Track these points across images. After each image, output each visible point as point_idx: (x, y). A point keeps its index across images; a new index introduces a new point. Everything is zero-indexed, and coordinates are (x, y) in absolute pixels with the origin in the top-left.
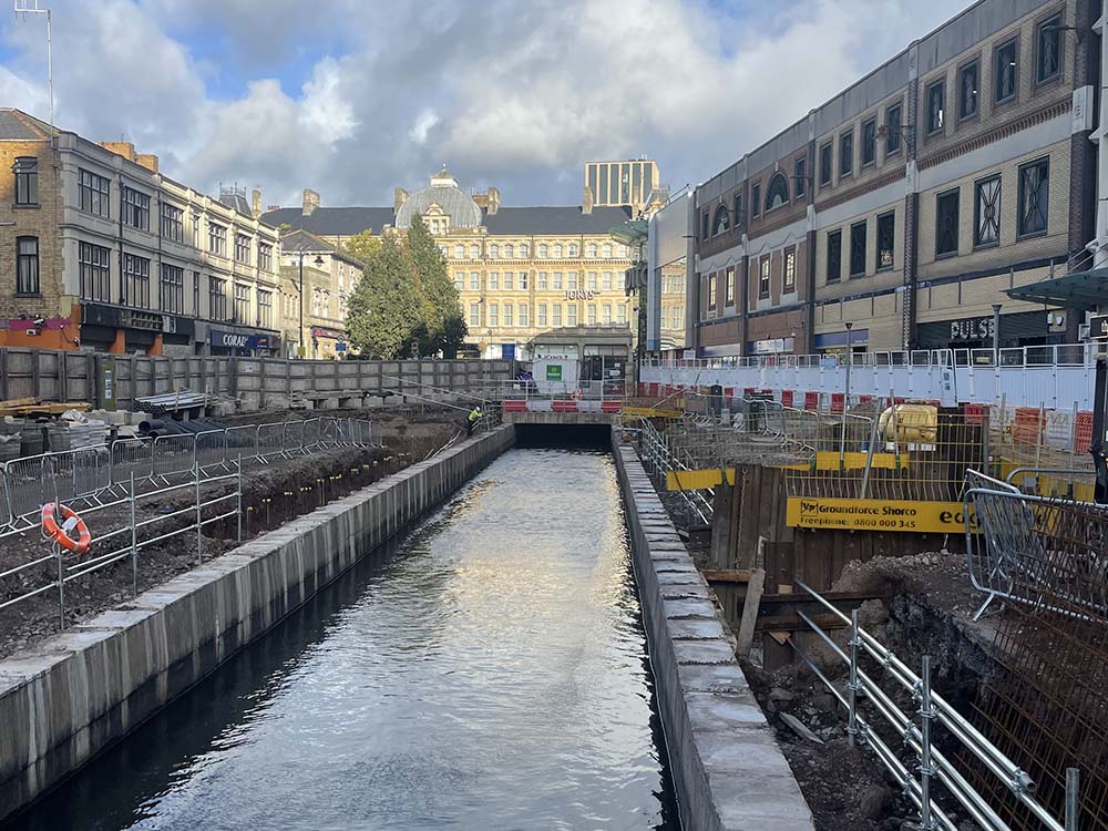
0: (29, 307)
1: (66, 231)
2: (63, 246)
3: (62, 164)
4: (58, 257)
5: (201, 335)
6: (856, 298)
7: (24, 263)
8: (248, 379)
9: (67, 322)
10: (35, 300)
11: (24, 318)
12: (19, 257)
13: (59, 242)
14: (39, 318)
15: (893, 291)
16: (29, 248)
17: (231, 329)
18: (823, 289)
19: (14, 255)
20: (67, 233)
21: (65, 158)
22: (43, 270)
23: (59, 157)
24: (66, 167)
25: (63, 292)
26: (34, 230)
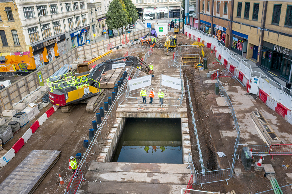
0: (19, 49)
1: (23, 28)
2: (23, 32)
3: (18, 8)
4: (23, 35)
5: (68, 36)
6: (245, 25)
7: (14, 36)
8: (81, 52)
9: (29, 53)
10: (19, 47)
11: (18, 52)
12: (13, 35)
13: (22, 31)
14: (22, 52)
15: (257, 28)
16: (14, 33)
17: (76, 31)
18: (235, 18)
19: (11, 35)
20: (24, 28)
21: (18, 7)
22: (20, 39)
23: (16, 6)
24: (19, 9)
25: (26, 45)
26: (15, 28)
